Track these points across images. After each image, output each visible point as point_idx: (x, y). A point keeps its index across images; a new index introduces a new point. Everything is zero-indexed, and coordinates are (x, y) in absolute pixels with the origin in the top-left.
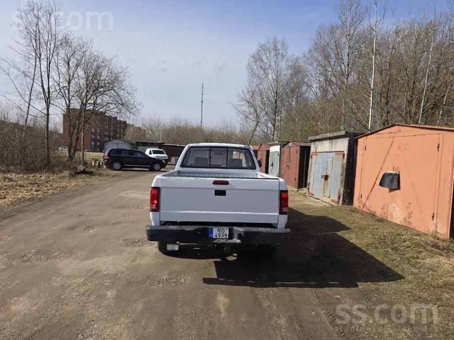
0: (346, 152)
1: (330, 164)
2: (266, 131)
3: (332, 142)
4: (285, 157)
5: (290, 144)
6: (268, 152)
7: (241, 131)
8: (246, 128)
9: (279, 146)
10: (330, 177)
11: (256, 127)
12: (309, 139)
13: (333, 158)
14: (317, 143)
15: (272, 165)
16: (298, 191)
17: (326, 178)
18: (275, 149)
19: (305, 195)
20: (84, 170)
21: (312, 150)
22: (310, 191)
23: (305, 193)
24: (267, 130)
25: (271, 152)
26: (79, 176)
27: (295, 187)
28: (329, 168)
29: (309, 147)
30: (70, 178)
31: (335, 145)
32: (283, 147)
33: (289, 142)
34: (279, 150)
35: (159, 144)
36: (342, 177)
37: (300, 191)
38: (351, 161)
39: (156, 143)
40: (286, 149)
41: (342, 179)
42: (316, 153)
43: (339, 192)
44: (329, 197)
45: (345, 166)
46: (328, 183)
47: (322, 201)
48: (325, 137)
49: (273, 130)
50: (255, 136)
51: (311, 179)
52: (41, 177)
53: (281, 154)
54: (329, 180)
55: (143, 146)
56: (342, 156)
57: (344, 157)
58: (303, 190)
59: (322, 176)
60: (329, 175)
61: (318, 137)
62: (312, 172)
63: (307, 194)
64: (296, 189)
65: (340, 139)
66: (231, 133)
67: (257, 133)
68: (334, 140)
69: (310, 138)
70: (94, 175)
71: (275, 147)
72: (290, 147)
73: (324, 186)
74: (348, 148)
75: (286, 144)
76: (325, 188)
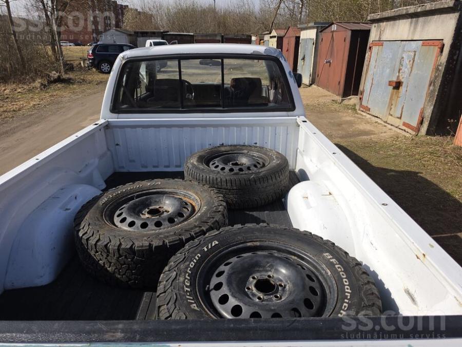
0: (448, 42)
1: (406, 61)
2: (292, 8)
3: (417, 21)
4: (324, 46)
5: (334, 27)
6: (298, 38)
7: (261, 10)
8: (267, 5)
9: (315, 31)
10: (404, 85)
11: (280, 3)
12: (369, 18)
13: (415, 52)
14: (383, 24)
15: (303, 59)
16: (343, 100)
17: (398, 85)
18: (309, 35)
19: (353, 108)
20: (59, 77)
21: (373, 36)
22: (364, 103)
23: (355, 105)
24: (294, 7)
25: (302, 40)
26: (53, 86)
27: (338, 95)
28: (405, 70)
29: (368, 32)
30: (41, 89)
31: (423, 27)
32: (321, 32)
33: (333, 24)
34: (314, 37)
35: (162, 32)
36: (431, 88)
37: (346, 102)
38: (455, 57)
39: (158, 32)
40: (326, 35)
41: (433, 91)
42: (380, 43)
43: (422, 113)
44: (400, 118)
45: (442, 68)
46: (400, 95)
47: (386, 122)
48: (404, 12)
49: (301, 6)
50: (278, 15)
51: (366, 84)
52: (5, 90)
53: (317, 43)
54: (403, 89)
55: (142, 36)
56: (437, 49)
57: (442, 51)
58: (350, 99)
59: (390, 82)
60: (402, 80)
61: (387, 14)
62: (370, 73)
63: (357, 107)
64: (339, 98)
65: (436, 17)
66: (248, 13)
67: (281, 11)
68: (421, 19)
69: (371, 17)
70: (73, 84)
71: (308, 31)
72: (333, 32)
73: (391, 99)
74: (455, 34)
75: (327, 27)
76: (393, 102)
